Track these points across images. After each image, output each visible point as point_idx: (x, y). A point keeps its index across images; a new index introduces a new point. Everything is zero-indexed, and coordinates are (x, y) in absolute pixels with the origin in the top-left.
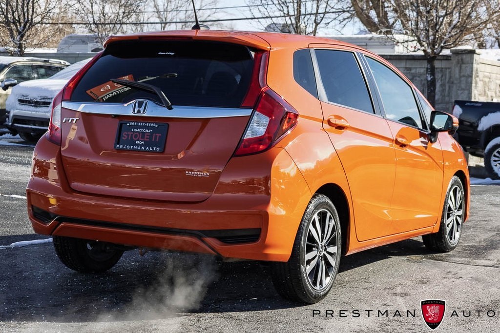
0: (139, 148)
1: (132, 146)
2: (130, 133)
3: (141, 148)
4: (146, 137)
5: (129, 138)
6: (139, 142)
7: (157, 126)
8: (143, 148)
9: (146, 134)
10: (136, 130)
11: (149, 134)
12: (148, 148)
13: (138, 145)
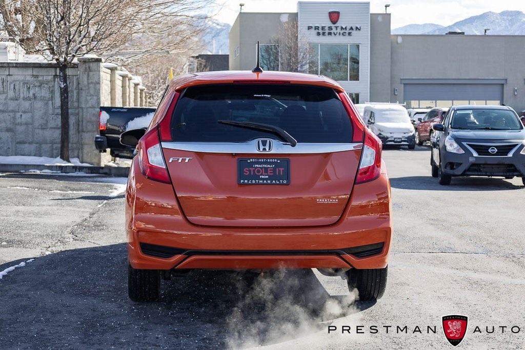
0: (265, 181)
1: (257, 181)
2: (252, 169)
3: (267, 182)
4: (269, 171)
5: (252, 174)
6: (263, 177)
7: (279, 161)
8: (269, 182)
9: (269, 169)
10: (258, 166)
11: (272, 169)
12: (274, 182)
13: (264, 179)
